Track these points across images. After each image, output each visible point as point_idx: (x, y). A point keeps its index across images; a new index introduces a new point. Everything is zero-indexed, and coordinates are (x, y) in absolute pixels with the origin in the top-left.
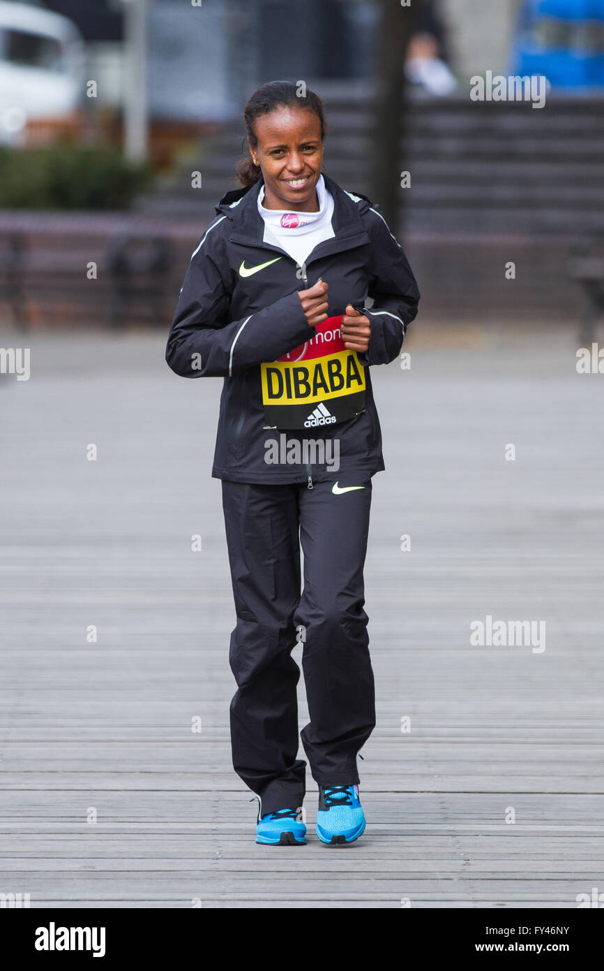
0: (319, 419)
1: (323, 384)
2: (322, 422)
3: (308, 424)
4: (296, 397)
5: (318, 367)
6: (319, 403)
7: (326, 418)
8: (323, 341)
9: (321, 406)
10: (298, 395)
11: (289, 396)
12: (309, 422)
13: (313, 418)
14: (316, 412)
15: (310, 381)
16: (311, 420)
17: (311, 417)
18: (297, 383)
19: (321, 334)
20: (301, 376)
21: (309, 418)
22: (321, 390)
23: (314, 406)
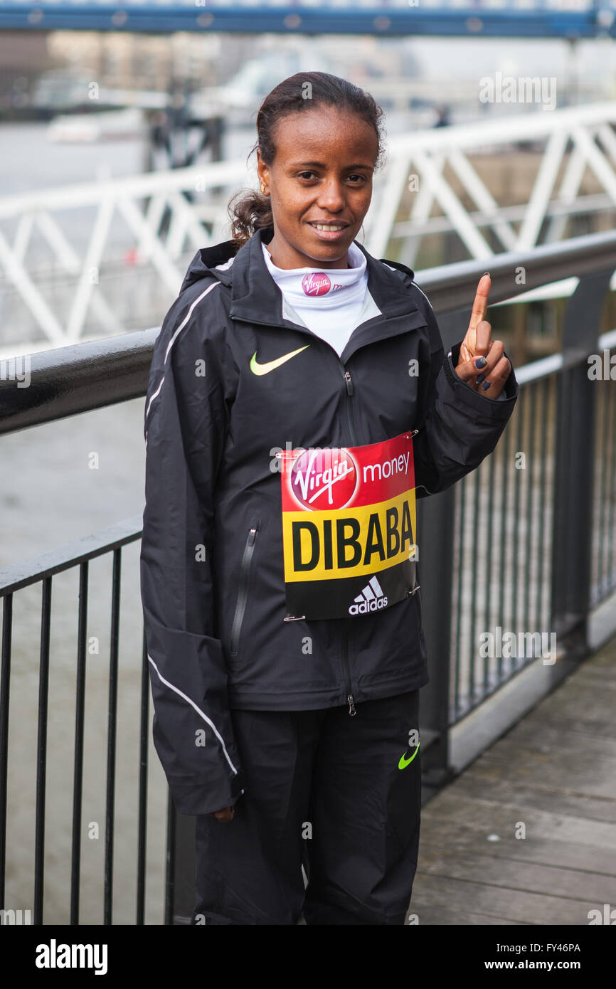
0: (371, 601)
1: (379, 548)
2: (373, 606)
3: (354, 610)
4: (340, 566)
5: (374, 519)
6: (370, 576)
7: (378, 599)
8: (380, 478)
9: (374, 582)
10: (343, 564)
11: (329, 565)
12: (356, 607)
13: (362, 600)
14: (366, 591)
15: (362, 540)
16: (359, 604)
17: (359, 599)
18: (342, 542)
19: (378, 465)
20: (348, 533)
21: (357, 600)
22: (375, 556)
23: (363, 581)
